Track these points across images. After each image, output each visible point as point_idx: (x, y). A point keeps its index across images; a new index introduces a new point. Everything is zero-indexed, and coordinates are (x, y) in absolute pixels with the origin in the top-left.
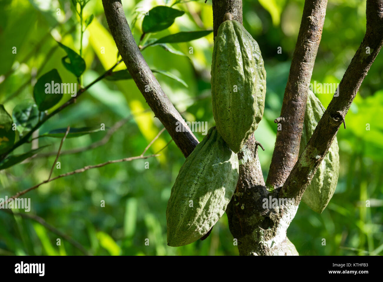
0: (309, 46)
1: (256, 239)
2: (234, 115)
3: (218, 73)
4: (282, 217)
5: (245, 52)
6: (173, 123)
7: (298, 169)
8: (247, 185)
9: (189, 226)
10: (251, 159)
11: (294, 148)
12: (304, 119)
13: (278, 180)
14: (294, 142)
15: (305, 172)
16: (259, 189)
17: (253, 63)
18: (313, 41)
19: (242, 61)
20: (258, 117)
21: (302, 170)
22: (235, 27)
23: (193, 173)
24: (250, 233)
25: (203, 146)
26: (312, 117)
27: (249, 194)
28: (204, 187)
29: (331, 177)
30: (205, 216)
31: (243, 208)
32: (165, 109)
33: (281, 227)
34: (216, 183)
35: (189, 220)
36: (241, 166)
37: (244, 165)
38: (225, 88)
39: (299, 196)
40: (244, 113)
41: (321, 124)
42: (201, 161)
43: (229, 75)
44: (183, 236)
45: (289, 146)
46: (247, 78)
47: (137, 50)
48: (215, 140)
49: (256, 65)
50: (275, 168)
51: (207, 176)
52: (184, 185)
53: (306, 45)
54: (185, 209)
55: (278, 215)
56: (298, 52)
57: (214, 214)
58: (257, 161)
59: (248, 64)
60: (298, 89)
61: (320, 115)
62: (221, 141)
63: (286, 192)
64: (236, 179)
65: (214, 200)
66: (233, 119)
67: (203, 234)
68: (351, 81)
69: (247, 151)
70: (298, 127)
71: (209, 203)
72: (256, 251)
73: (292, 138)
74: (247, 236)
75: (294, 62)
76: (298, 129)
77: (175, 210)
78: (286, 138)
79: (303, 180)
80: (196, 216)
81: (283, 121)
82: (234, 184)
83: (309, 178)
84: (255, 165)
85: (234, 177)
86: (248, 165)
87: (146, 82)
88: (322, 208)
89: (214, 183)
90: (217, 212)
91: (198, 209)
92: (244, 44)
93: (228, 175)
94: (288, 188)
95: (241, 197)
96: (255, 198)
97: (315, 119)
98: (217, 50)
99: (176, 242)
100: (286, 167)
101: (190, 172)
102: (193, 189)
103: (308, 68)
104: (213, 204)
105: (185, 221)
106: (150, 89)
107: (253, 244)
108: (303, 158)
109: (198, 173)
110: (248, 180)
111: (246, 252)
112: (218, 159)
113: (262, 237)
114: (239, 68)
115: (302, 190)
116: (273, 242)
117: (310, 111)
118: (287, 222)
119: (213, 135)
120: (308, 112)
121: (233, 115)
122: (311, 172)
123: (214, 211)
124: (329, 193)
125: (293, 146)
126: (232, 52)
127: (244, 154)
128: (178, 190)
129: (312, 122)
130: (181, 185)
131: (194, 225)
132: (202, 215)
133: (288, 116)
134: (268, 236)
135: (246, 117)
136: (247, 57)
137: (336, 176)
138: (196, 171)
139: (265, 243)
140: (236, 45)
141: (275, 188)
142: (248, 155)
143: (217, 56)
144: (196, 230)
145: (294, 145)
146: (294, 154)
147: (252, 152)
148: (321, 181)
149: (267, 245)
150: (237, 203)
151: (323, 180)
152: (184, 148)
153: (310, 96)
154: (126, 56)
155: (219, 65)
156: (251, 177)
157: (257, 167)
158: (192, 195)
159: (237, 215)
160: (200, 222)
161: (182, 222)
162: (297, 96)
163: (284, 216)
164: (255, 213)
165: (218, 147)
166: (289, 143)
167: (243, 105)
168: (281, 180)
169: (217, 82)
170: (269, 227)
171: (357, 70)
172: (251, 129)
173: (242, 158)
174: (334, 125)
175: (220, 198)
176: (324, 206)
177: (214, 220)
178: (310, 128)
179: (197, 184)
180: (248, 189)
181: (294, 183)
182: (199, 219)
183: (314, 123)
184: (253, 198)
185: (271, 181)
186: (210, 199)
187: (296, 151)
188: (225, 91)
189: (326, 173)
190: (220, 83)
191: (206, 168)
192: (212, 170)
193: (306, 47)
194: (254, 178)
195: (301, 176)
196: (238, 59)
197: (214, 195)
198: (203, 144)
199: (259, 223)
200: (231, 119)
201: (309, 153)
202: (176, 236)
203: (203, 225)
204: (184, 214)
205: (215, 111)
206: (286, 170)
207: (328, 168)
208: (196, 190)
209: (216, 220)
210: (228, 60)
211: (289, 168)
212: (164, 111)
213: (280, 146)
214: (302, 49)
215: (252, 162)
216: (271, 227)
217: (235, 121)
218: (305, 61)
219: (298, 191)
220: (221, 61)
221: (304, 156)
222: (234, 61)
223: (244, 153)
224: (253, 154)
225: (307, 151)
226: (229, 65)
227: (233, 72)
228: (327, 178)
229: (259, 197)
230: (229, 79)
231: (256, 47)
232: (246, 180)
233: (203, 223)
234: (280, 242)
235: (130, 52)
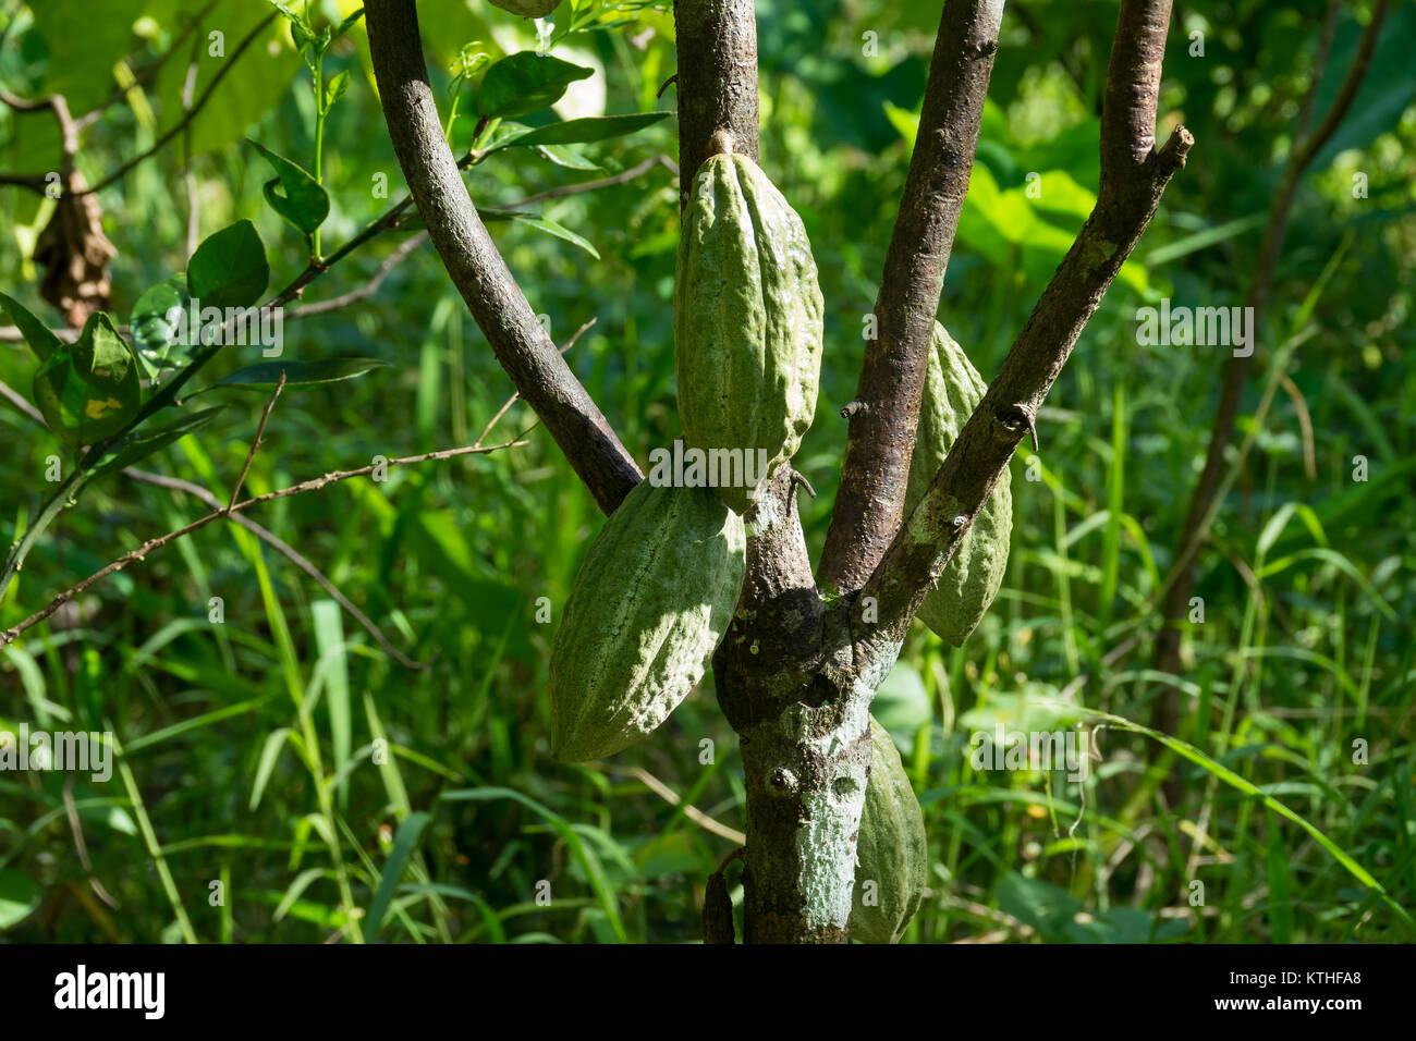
0: (937, 210)
1: (790, 733)
2: (738, 418)
3: (695, 303)
4: (861, 674)
5: (767, 247)
6: (567, 417)
7: (904, 549)
8: (768, 591)
9: (611, 713)
10: (777, 521)
11: (892, 484)
12: (919, 405)
13: (850, 572)
14: (893, 469)
15: (924, 557)
16: (798, 600)
17: (789, 277)
18: (947, 197)
19: (760, 272)
20: (801, 421)
21: (916, 553)
22: (741, 176)
23: (623, 569)
24: (774, 716)
25: (650, 493)
26: (940, 395)
27: (772, 614)
28: (652, 607)
29: (991, 556)
30: (654, 686)
31: (754, 649)
32: (547, 381)
33: (857, 700)
34: (686, 596)
35: (612, 698)
36: (751, 540)
37: (759, 537)
38: (712, 345)
39: (905, 616)
41: (970, 436)
42: (646, 535)
43: (724, 310)
44: (596, 738)
45: (879, 480)
46: (773, 318)
49: (797, 279)
50: (840, 538)
51: (663, 577)
52: (599, 600)
53: (929, 207)
54: (600, 666)
55: (849, 670)
56: (908, 225)
57: (678, 678)
58: (795, 526)
59: (775, 282)
60: (905, 326)
61: (963, 389)
64: (739, 582)
65: (679, 645)
66: (734, 428)
67: (648, 731)
68: (1055, 327)
69: (768, 501)
70: (903, 427)
71: (665, 651)
72: (788, 765)
73: (888, 458)
74: (764, 724)
75: (895, 252)
76: (904, 434)
77: (575, 667)
78: (872, 459)
79: (917, 579)
80: (631, 686)
81: (865, 413)
82: (734, 595)
83: (933, 574)
84: (788, 537)
85: (734, 577)
86: (770, 536)
87: (496, 305)
88: (965, 634)
89: (680, 595)
90: (689, 672)
91: (637, 668)
92: (764, 223)
93: (718, 572)
95: (752, 623)
96: (787, 624)
97: (950, 401)
98: (691, 239)
99: (578, 751)
100: (871, 536)
101: (615, 567)
102: (625, 611)
103: (932, 268)
104: (676, 654)
105: (601, 697)
106: (507, 325)
107: (783, 746)
108: (918, 520)
109: (636, 568)
110: (770, 578)
111: (764, 767)
112: (693, 532)
113: (807, 727)
114: (751, 292)
115: (914, 603)
116: (836, 741)
117: (937, 379)
118: (871, 685)
120: (931, 383)
121: (734, 419)
122: (939, 558)
123: (678, 672)
124: (985, 596)
125: (890, 479)
126: (732, 247)
127: (761, 509)
128: (583, 614)
129: (941, 411)
130: (589, 600)
131: (625, 709)
132: (647, 682)
133: (877, 398)
134: (823, 724)
135: (770, 422)
136: (773, 261)
137: (1003, 549)
138: (633, 563)
139: (815, 745)
140: (742, 228)
141: (842, 593)
142: (771, 511)
143: (690, 260)
144: (630, 723)
145: (894, 476)
146: (893, 500)
147: (780, 502)
148: (962, 566)
149: (820, 749)
150: (739, 637)
151: (968, 563)
153: (936, 338)
154: (442, 233)
155: (695, 280)
156: (777, 568)
157: (794, 541)
158: (620, 628)
159: (739, 667)
160: (642, 701)
161: (593, 702)
162: (903, 344)
163: (866, 672)
164: (787, 665)
166: (879, 472)
167: (760, 391)
168: (857, 571)
169: (691, 327)
170: (824, 701)
171: (1071, 298)
172: (782, 453)
173: (754, 519)
174: (1007, 439)
175: (696, 636)
176: (971, 629)
177: (679, 693)
178: (937, 426)
179: (633, 598)
180: (768, 599)
181: (894, 586)
182: (639, 693)
183: (946, 412)
184: (783, 625)
185: (829, 572)
186: (668, 640)
187: (898, 492)
188: (711, 353)
189: (977, 546)
190: (699, 331)
191: (657, 555)
192: (675, 563)
193: (928, 212)
194: (786, 571)
195: (912, 568)
196: (748, 268)
197: (679, 629)
199: (798, 691)
200: (729, 428)
201: (935, 509)
202: (575, 736)
203: (650, 708)
204: (600, 681)
206: (870, 544)
207: (984, 531)
208: (631, 616)
209: (684, 692)
210: (721, 267)
211: (880, 538)
212: (544, 384)
213: (856, 478)
214: (917, 217)
215: (781, 528)
216: (831, 702)
218: (926, 251)
219: (903, 604)
220: (701, 270)
221: (921, 514)
222: (736, 273)
223: (759, 505)
224: (784, 508)
225: (929, 503)
226: (724, 283)
227: (734, 303)
228: (979, 557)
229: (799, 622)
230: (723, 321)
231: (796, 233)
232: (766, 578)
233: (649, 703)
234: (852, 739)
235: (452, 221)
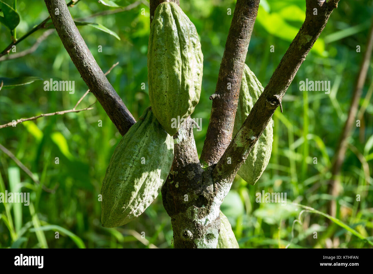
0: (246, 23)
1: (190, 217)
2: (171, 100)
3: (155, 57)
4: (217, 195)
5: (182, 36)
6: (108, 99)
7: (233, 149)
8: (182, 164)
9: (124, 209)
10: (186, 139)
11: (228, 125)
12: (239, 95)
13: (213, 157)
14: (229, 119)
15: (240, 152)
16: (193, 168)
17: (190, 47)
18: (249, 18)
19: (179, 46)
20: (195, 101)
21: (237, 150)
22: (173, 10)
23: (128, 156)
24: (184, 211)
25: (138, 127)
26: (247, 92)
27: (183, 173)
28: (139, 170)
29: (265, 151)
30: (140, 199)
31: (177, 186)
32: (100, 86)
33: (215, 205)
34: (151, 166)
35: (124, 204)
36: (176, 145)
37: (179, 144)
38: (162, 73)
39: (233, 174)
40: (180, 98)
41: (258, 107)
42: (137, 143)
43: (166, 60)
44: (118, 218)
45: (223, 123)
46: (184, 63)
47: (72, 24)
48: (150, 122)
49: (193, 48)
50: (209, 144)
52: (119, 167)
53: (242, 22)
54: (119, 192)
55: (212, 193)
56: (235, 28)
57: (149, 196)
58: (192, 140)
59: (185, 49)
60: (233, 66)
61: (255, 90)
62: (157, 123)
63: (220, 170)
64: (171, 161)
65: (149, 184)
66: (170, 104)
67: (137, 216)
68: (289, 67)
69: (182, 131)
70: (233, 103)
71: (144, 186)
72: (189, 229)
73: (227, 115)
74: (180, 213)
75: (230, 38)
76: (233, 106)
77: (110, 192)
78: (221, 115)
79: (238, 160)
80: (131, 199)
81: (219, 98)
82: (169, 166)
83: (244, 158)
84: (190, 144)
85: (170, 159)
86: (183, 144)
87: (81, 58)
88: (255, 180)
89: (149, 166)
90: (152, 194)
91: (133, 193)
92: (181, 28)
93: (164, 157)
94: (222, 167)
95: (176, 176)
96: (189, 177)
97: (250, 94)
98: (154, 33)
99: (111, 223)
100: (220, 144)
101: (125, 155)
102: (129, 171)
103: (244, 44)
104: (148, 187)
105: (120, 204)
106: (85, 65)
107: (187, 222)
108: (238, 138)
109: (133, 156)
110: (183, 159)
111: (180, 230)
112: (154, 142)
113: (196, 215)
114: (176, 53)
115: (236, 169)
116: (207, 220)
117: (245, 86)
118: (221, 199)
119: (148, 116)
120: (243, 87)
121: (170, 100)
122: (246, 152)
123: (149, 194)
124: (263, 166)
125: (228, 122)
126: (169, 37)
127: (179, 134)
128: (113, 172)
129: (247, 97)
130: (116, 167)
131: (129, 208)
132: (137, 198)
133: (223, 93)
134: (202, 214)
135: (183, 102)
136: (185, 42)
137: (270, 149)
138: (132, 153)
139: (199, 221)
140: (173, 29)
141: (210, 165)
142: (183, 134)
143: (154, 41)
144: (131, 213)
146: (229, 130)
147: (187, 131)
148: (254, 155)
149: (201, 223)
150: (171, 181)
151: (257, 154)
152: (118, 124)
153: (245, 70)
154: (61, 30)
155: (155, 49)
156: (185, 156)
157: (192, 145)
158: (127, 178)
159: (171, 192)
160: (135, 205)
161: (117, 205)
162: (233, 73)
163: (218, 194)
164: (189, 192)
165: (153, 129)
166: (223, 120)
167: (179, 90)
168: (215, 157)
169: (154, 66)
170: (203, 205)
171: (295, 56)
172: (187, 113)
173: (177, 137)
174: (271, 108)
175: (155, 181)
176: (257, 178)
177: (149, 202)
178: (245, 103)
179: (132, 167)
180: (182, 167)
182: (134, 202)
183: (249, 98)
184: (188, 177)
185: (205, 157)
186: (145, 182)
187: (230, 127)
188: (161, 76)
189: (260, 148)
190: (157, 68)
191: (141, 151)
192: (148, 154)
193: (242, 24)
194: (189, 157)
195: (236, 156)
196: (175, 44)
197: (149, 178)
198: (139, 125)
199: (193, 201)
200: (168, 104)
201: (244, 134)
202: (110, 218)
203: (138, 207)
204: (119, 197)
205: (151, 95)
206: (220, 147)
207: (262, 142)
208: (131, 173)
209: (151, 201)
210: (165, 44)
211: (224, 144)
212: (99, 87)
213: (215, 122)
214: (238, 25)
215: (187, 141)
216: (205, 205)
217: (171, 106)
218: (242, 38)
219: (233, 169)
220: (158, 45)
221: (239, 136)
222: (171, 46)
223: (179, 132)
224: (188, 133)
225: (242, 132)
226: (166, 50)
227: (170, 57)
228: (260, 152)
229: (193, 176)
230: (166, 64)
231: (193, 31)
232: (181, 159)
233: (138, 206)
234: (213, 219)
235: (65, 26)
